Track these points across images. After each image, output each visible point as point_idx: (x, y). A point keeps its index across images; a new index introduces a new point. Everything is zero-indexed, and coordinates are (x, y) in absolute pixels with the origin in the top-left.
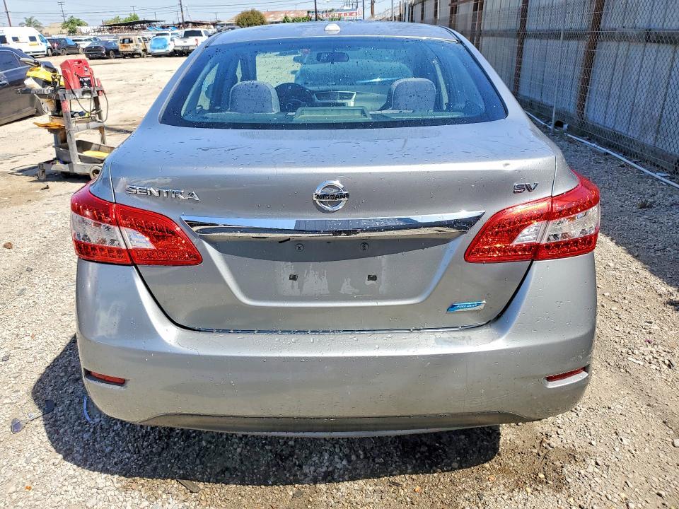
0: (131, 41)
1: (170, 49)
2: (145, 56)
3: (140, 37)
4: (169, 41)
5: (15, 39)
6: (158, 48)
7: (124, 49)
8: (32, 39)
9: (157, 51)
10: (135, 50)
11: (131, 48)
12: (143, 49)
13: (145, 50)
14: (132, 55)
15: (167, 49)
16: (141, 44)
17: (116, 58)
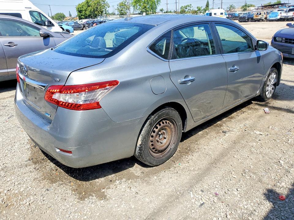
0: (260, 14)
1: (279, 17)
2: (265, 21)
3: (265, 12)
4: (279, 14)
5: (215, 14)
6: (272, 17)
7: (256, 18)
8: (222, 14)
9: (271, 18)
10: (261, 18)
11: (260, 17)
12: (265, 17)
13: (266, 18)
14: (259, 20)
15: (277, 17)
16: (265, 15)
17: (251, 22)
